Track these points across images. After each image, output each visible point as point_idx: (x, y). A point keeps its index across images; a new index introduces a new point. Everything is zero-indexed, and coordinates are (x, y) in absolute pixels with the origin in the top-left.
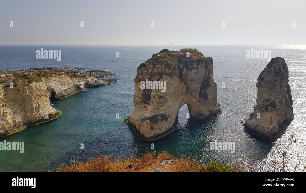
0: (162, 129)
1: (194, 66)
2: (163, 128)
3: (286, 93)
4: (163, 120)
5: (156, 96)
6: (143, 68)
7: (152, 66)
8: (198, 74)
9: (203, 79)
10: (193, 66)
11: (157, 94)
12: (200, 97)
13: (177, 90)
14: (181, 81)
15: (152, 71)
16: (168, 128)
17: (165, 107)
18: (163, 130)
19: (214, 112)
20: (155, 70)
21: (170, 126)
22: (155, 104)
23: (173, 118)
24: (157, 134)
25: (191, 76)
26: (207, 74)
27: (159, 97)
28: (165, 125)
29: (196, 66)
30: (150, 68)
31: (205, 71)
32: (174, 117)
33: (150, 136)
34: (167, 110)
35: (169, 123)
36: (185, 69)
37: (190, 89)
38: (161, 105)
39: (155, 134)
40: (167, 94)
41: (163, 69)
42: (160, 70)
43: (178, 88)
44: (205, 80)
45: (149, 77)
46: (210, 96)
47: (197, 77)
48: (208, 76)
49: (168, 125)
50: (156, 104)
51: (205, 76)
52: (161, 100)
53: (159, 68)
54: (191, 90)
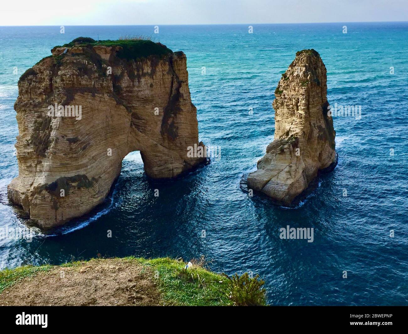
0: (79, 206)
1: (145, 71)
2: (81, 204)
3: (319, 118)
4: (81, 188)
5: (63, 137)
6: (30, 77)
7: (50, 73)
8: (155, 87)
9: (167, 96)
10: (143, 70)
11: (63, 133)
12: (162, 133)
13: (111, 123)
14: (119, 103)
15: (51, 85)
16: (95, 204)
17: (85, 161)
18: (81, 208)
19: (192, 163)
20: (56, 82)
21: (99, 198)
22: (60, 155)
23: (106, 181)
24: (67, 219)
25: (139, 91)
26: (175, 85)
27: (68, 140)
28: (87, 197)
29: (149, 71)
30: (46, 78)
31: (170, 80)
32: (108, 180)
33: (52, 223)
34: (89, 167)
35: (95, 194)
36: (126, 78)
37: (141, 119)
38: (74, 155)
39: (64, 219)
40: (88, 133)
41: (75, 80)
42: (67, 82)
43: (111, 118)
44: (171, 98)
45: (44, 96)
46: (184, 131)
47: (153, 93)
48: (178, 90)
49: (93, 197)
50: (62, 154)
51: (171, 91)
52: (74, 146)
53: (64, 77)
54: (143, 121)
